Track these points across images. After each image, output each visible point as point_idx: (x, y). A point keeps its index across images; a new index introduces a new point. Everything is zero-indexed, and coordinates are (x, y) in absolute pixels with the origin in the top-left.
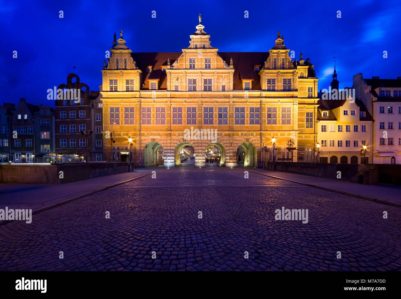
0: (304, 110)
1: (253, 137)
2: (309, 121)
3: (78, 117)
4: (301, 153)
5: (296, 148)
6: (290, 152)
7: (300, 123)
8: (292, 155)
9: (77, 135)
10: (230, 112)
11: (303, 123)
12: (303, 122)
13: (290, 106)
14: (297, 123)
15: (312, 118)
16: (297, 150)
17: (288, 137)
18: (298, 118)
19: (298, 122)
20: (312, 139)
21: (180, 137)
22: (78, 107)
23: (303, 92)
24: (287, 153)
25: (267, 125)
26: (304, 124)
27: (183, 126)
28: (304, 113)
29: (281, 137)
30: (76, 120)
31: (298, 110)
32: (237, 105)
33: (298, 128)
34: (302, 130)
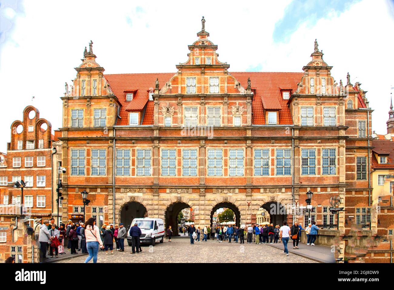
0: (354, 154)
1: (280, 193)
2: (361, 169)
3: (35, 166)
4: (350, 215)
5: (343, 208)
6: (335, 215)
7: (348, 173)
8: (337, 220)
9: (34, 190)
10: (248, 157)
11: (353, 173)
12: (353, 171)
13: (334, 147)
14: (345, 173)
15: (365, 166)
16: (345, 211)
17: (331, 193)
18: (346, 166)
19: (346, 171)
20: (366, 196)
21: (173, 194)
22: (36, 152)
23: (352, 128)
24: (331, 216)
25: (301, 176)
26: (354, 175)
27: (176, 178)
28: (354, 158)
29: (321, 193)
30: (33, 170)
31: (346, 155)
32: (258, 146)
33: (346, 180)
34: (352, 182)
